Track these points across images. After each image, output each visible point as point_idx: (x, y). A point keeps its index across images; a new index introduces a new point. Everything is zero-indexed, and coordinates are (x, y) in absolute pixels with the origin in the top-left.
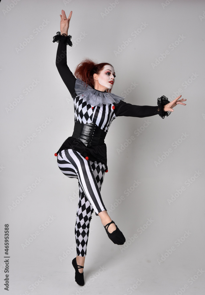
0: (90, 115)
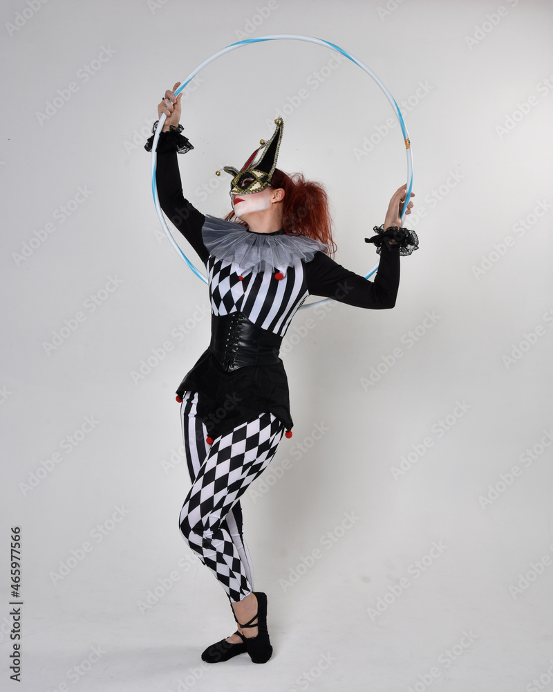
0: (236, 299)
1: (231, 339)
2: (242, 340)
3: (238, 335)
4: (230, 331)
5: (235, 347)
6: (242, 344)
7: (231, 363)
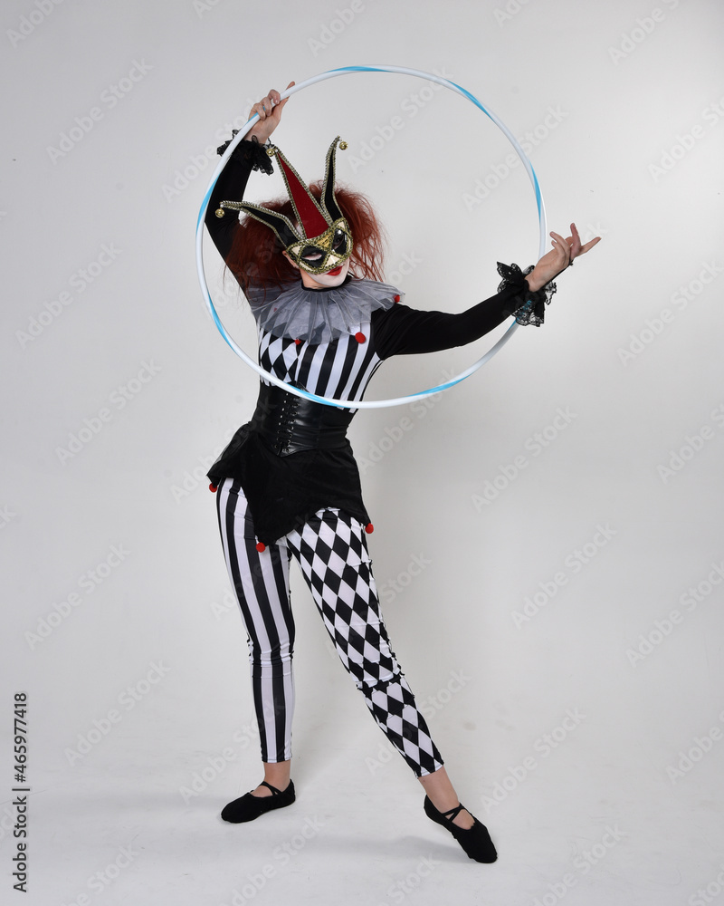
0: (288, 365)
1: (285, 416)
2: (299, 418)
3: (294, 411)
4: (284, 406)
5: (290, 426)
6: (299, 422)
7: (285, 445)
